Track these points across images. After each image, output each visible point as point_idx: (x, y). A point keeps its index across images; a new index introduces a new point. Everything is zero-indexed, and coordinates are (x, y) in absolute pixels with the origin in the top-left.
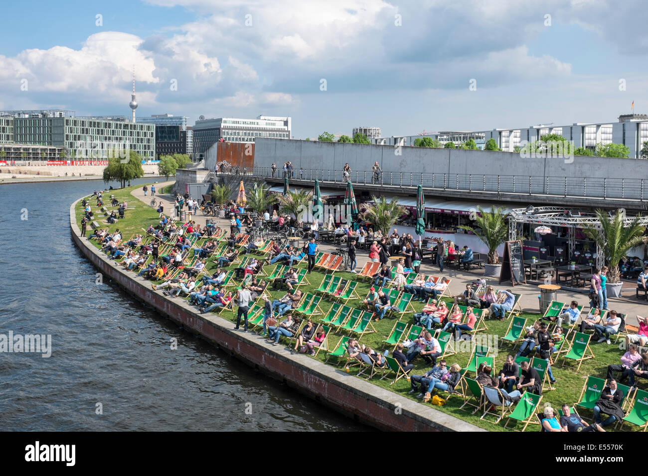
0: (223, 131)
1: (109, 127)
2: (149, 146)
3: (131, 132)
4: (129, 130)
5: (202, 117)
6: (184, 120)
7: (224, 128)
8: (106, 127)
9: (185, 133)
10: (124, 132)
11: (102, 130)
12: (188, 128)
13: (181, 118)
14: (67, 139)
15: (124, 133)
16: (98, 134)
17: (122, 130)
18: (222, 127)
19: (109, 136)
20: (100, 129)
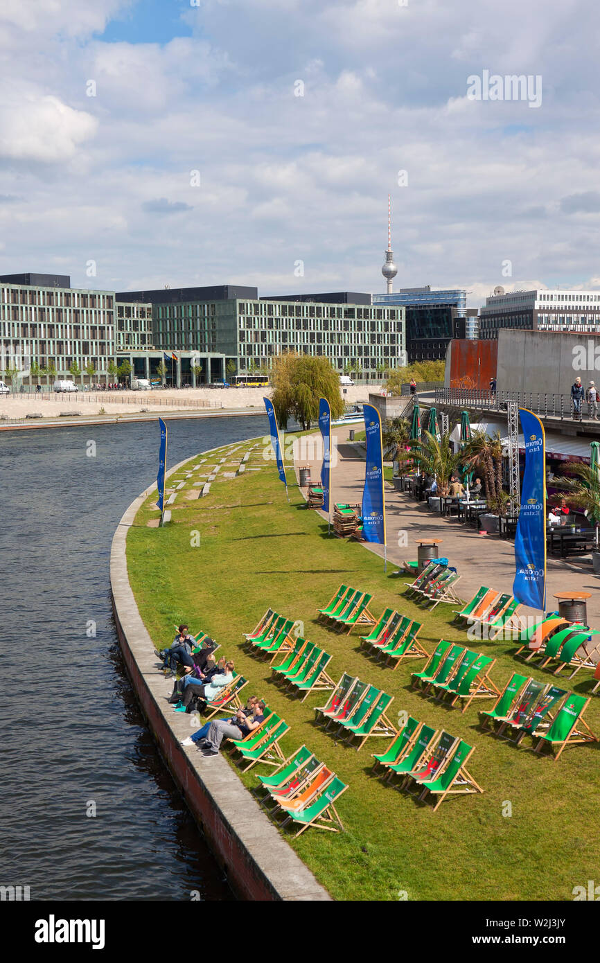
0: (539, 315)
1: (319, 316)
2: (393, 348)
3: (360, 323)
4: (356, 319)
5: (498, 290)
6: (462, 297)
7: (542, 311)
8: (312, 315)
9: (462, 323)
10: (346, 323)
11: (305, 321)
12: (472, 312)
13: (455, 293)
14: (242, 340)
15: (346, 326)
16: (299, 328)
17: (343, 319)
18: (537, 307)
19: (319, 331)
20: (302, 318)
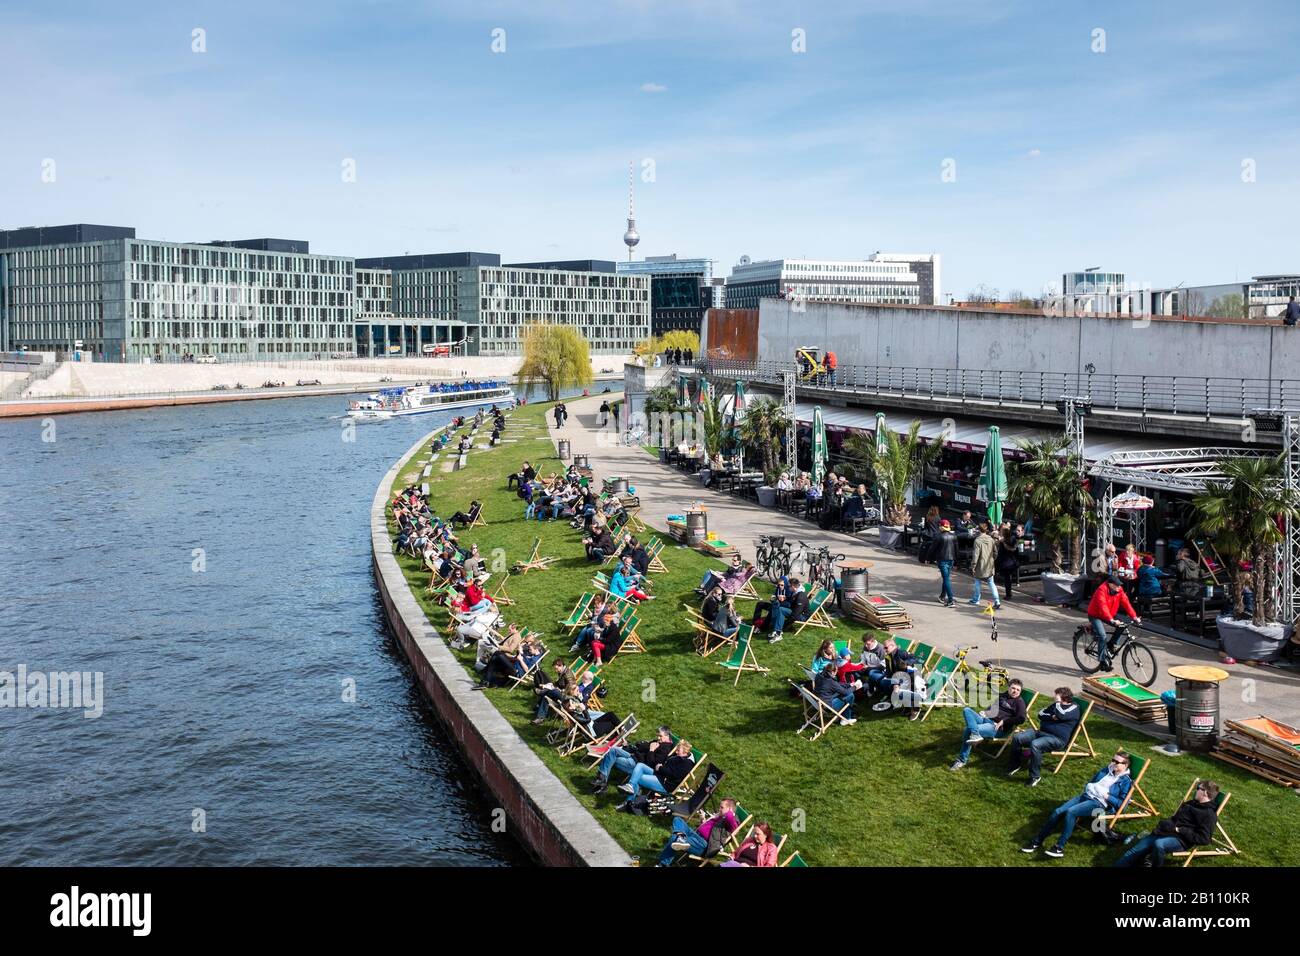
0: (786, 285)
1: (563, 283)
2: (639, 317)
3: (605, 291)
4: (601, 287)
5: (745, 259)
6: (708, 264)
7: (787, 281)
8: (556, 283)
9: (709, 291)
10: (591, 291)
11: (549, 289)
12: (718, 281)
13: (701, 262)
14: (484, 308)
15: (591, 294)
16: (542, 296)
17: (588, 287)
18: (783, 277)
19: (563, 299)
20: (545, 286)
